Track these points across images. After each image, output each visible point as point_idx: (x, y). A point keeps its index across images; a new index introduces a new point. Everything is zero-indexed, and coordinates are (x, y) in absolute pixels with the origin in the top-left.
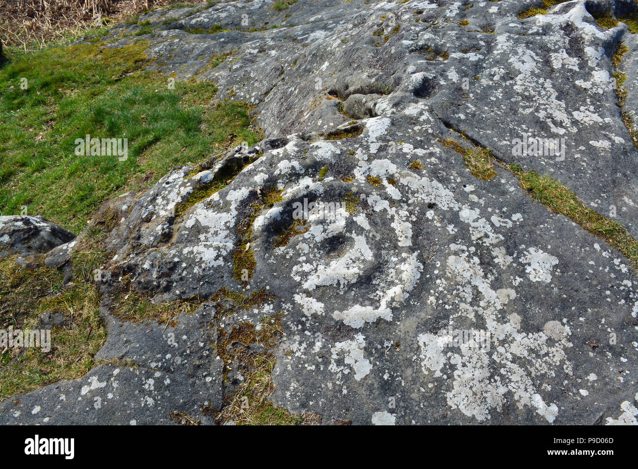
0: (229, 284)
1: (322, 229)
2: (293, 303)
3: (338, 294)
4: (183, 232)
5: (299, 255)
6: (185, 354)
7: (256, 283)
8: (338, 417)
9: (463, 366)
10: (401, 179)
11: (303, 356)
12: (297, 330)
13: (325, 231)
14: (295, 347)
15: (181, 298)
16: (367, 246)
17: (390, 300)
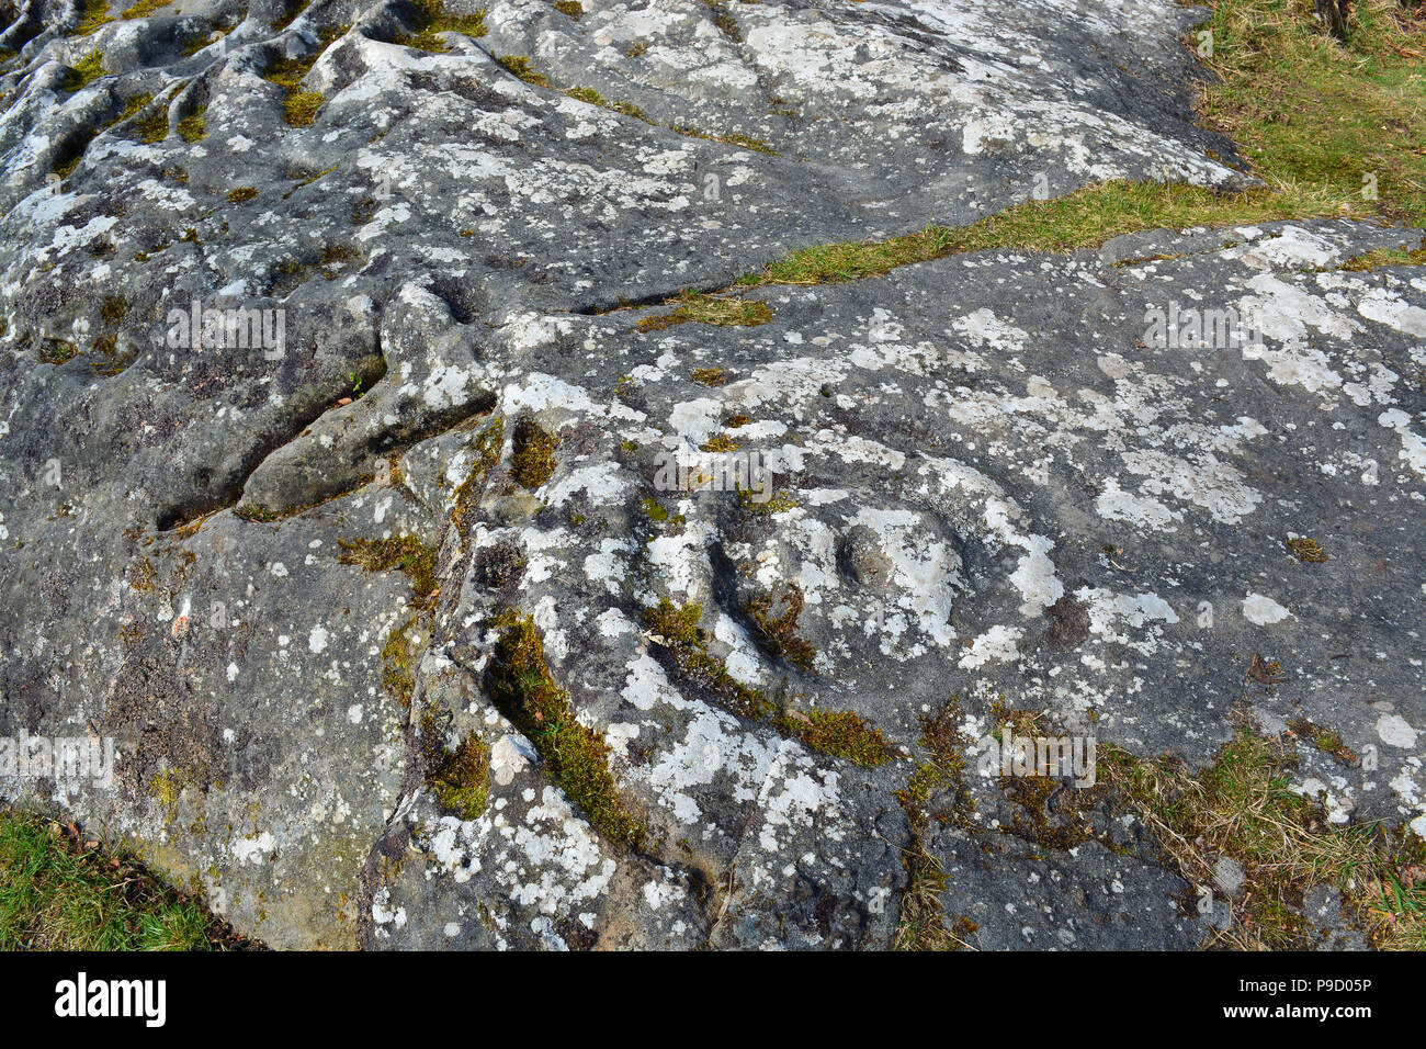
0: (888, 781)
1: (814, 566)
2: (978, 674)
3: (972, 599)
4: (706, 836)
5: (859, 630)
6: (1051, 918)
7: (899, 730)
8: (1242, 673)
9: (1168, 482)
10: (744, 403)
11: (1108, 692)
12: (1043, 686)
13: (819, 563)
14: (1081, 703)
15: (902, 891)
16: (885, 512)
17: (1013, 527)
